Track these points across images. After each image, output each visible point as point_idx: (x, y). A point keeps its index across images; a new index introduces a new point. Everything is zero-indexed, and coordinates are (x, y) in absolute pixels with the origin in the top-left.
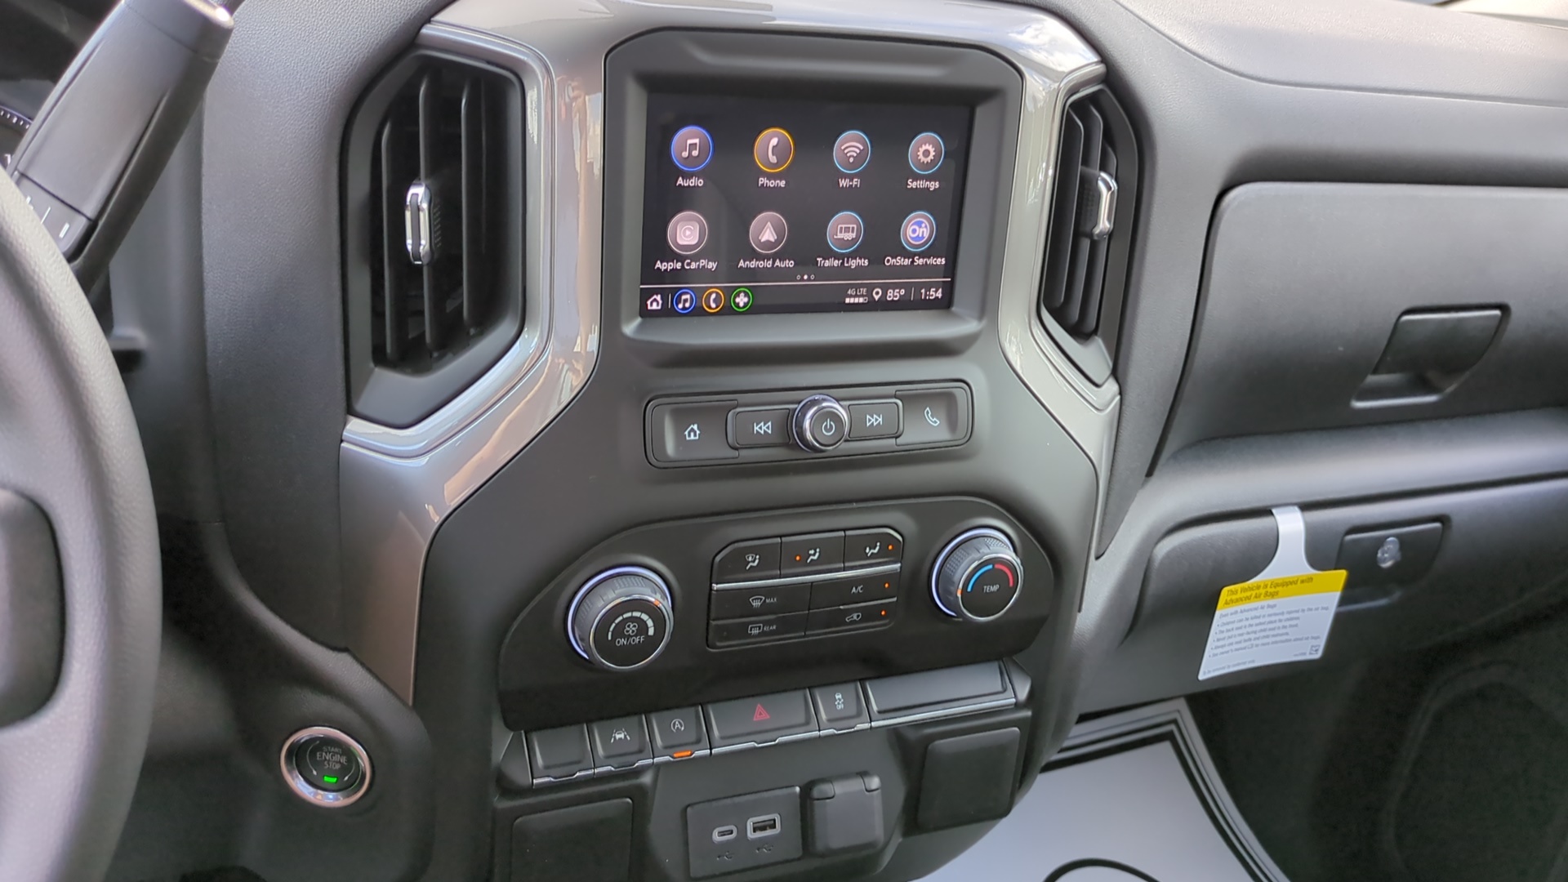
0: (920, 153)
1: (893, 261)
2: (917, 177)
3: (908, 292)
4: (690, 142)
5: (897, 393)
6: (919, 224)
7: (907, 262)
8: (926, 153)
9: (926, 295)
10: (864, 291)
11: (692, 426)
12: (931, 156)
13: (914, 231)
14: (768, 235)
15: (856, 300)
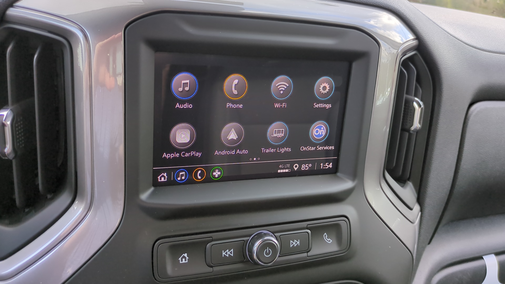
0: (321, 88)
1: (304, 149)
2: (319, 102)
3: (313, 165)
4: (183, 82)
5: (308, 226)
6: (320, 127)
7: (313, 149)
8: (324, 88)
9: (323, 166)
10: (288, 165)
11: (184, 255)
12: (327, 90)
13: (317, 132)
14: (233, 136)
15: (284, 171)
